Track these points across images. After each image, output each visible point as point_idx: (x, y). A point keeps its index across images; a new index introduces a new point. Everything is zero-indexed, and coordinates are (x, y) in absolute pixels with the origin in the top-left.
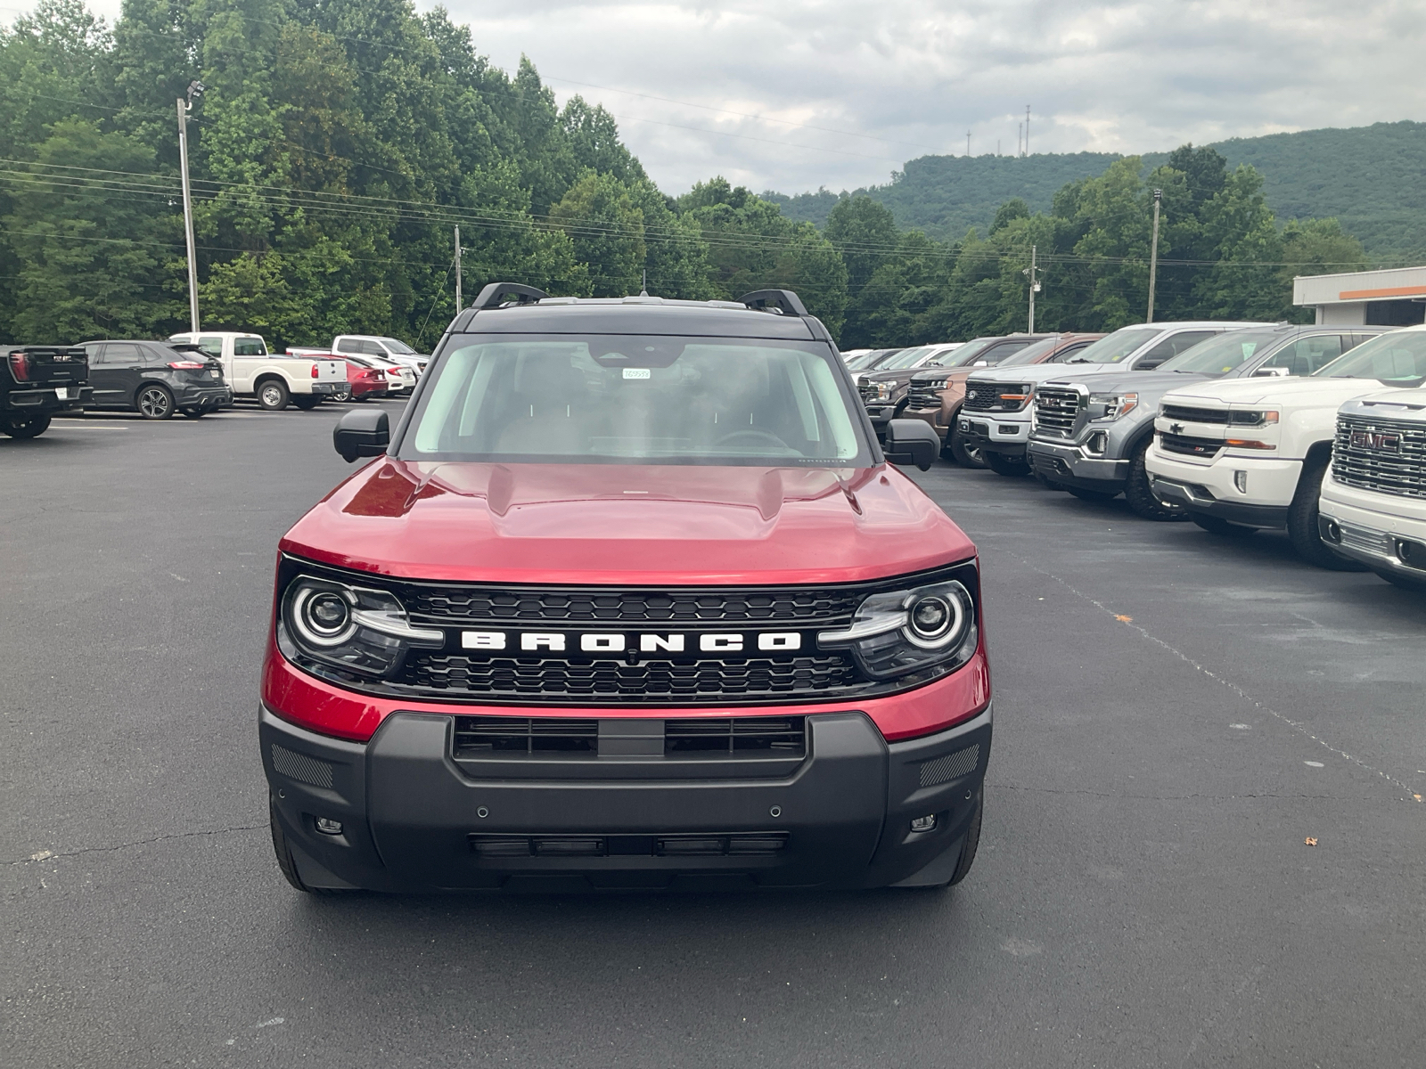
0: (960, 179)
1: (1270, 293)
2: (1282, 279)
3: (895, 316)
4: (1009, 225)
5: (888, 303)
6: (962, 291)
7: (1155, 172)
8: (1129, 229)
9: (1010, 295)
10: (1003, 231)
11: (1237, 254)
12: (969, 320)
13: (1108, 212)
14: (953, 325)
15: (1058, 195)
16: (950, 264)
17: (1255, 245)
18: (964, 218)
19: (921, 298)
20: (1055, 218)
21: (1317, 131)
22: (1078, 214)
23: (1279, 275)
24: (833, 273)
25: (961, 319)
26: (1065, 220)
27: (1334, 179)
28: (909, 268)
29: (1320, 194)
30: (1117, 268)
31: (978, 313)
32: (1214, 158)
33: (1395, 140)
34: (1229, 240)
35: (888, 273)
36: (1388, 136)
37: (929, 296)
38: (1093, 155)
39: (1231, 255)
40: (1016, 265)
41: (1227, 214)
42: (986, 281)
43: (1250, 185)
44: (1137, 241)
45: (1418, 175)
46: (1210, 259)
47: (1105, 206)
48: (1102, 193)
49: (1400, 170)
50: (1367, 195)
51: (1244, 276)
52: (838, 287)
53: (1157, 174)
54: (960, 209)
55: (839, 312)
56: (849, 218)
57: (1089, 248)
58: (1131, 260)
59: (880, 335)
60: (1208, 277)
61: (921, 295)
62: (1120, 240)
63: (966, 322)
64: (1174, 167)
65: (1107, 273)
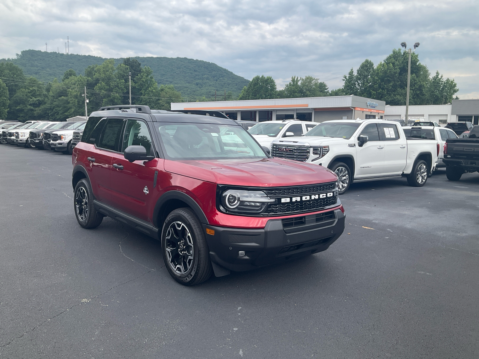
0: (44, 60)
1: (158, 107)
2: (161, 103)
3: (27, 108)
4: (69, 78)
5: (24, 103)
6: (54, 100)
7: (119, 65)
8: (112, 83)
9: (72, 103)
10: (67, 80)
11: (147, 94)
12: (57, 111)
13: (105, 77)
14: (51, 112)
15: (86, 69)
16: (48, 90)
17: (152, 92)
18: (47, 74)
19: (37, 102)
20: (87, 77)
21: (162, 57)
22: (94, 77)
23: (160, 101)
24: (2, 91)
25: (54, 110)
26: (90, 78)
27: (168, 73)
28: (31, 91)
29: (164, 77)
30: (109, 96)
31: (60, 108)
32: (137, 63)
33: (183, 63)
34: (144, 89)
35: (23, 92)
36: (181, 61)
37: (40, 101)
38: (92, 57)
39: (145, 94)
40: (74, 92)
41: (143, 81)
42: (63, 97)
43: (149, 73)
44: (115, 87)
45: (190, 74)
46: (139, 95)
47: (104, 75)
48: (102, 70)
49: (185, 72)
50: (177, 78)
51: (150, 101)
52: (5, 96)
53: (120, 66)
54: (45, 70)
55: (6, 106)
56: (4, 70)
57: (100, 88)
58: (114, 94)
59: (22, 115)
60: (139, 101)
61: (37, 101)
62: (110, 87)
63: (56, 111)
64: (125, 65)
65: (106, 97)
